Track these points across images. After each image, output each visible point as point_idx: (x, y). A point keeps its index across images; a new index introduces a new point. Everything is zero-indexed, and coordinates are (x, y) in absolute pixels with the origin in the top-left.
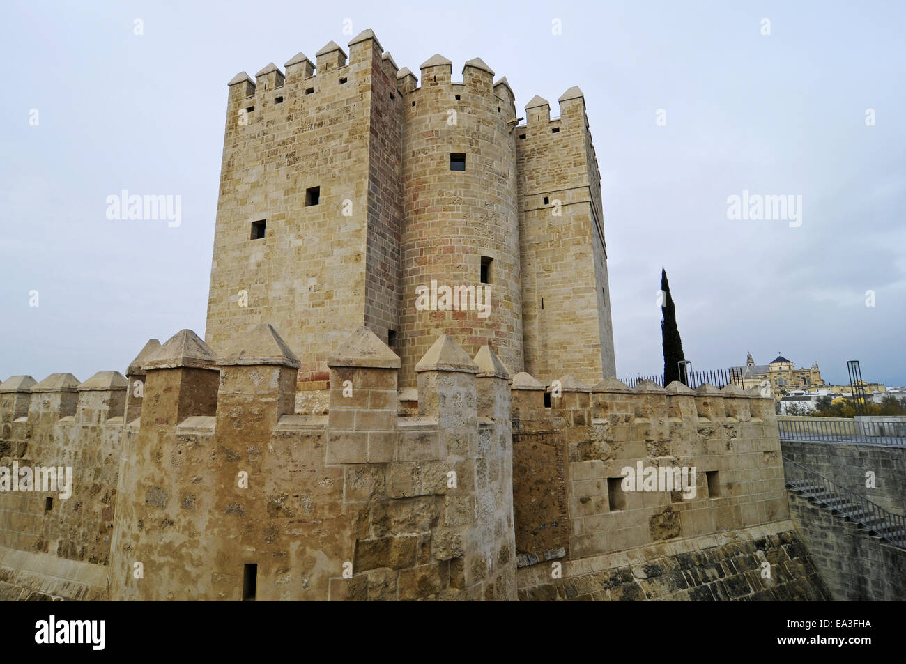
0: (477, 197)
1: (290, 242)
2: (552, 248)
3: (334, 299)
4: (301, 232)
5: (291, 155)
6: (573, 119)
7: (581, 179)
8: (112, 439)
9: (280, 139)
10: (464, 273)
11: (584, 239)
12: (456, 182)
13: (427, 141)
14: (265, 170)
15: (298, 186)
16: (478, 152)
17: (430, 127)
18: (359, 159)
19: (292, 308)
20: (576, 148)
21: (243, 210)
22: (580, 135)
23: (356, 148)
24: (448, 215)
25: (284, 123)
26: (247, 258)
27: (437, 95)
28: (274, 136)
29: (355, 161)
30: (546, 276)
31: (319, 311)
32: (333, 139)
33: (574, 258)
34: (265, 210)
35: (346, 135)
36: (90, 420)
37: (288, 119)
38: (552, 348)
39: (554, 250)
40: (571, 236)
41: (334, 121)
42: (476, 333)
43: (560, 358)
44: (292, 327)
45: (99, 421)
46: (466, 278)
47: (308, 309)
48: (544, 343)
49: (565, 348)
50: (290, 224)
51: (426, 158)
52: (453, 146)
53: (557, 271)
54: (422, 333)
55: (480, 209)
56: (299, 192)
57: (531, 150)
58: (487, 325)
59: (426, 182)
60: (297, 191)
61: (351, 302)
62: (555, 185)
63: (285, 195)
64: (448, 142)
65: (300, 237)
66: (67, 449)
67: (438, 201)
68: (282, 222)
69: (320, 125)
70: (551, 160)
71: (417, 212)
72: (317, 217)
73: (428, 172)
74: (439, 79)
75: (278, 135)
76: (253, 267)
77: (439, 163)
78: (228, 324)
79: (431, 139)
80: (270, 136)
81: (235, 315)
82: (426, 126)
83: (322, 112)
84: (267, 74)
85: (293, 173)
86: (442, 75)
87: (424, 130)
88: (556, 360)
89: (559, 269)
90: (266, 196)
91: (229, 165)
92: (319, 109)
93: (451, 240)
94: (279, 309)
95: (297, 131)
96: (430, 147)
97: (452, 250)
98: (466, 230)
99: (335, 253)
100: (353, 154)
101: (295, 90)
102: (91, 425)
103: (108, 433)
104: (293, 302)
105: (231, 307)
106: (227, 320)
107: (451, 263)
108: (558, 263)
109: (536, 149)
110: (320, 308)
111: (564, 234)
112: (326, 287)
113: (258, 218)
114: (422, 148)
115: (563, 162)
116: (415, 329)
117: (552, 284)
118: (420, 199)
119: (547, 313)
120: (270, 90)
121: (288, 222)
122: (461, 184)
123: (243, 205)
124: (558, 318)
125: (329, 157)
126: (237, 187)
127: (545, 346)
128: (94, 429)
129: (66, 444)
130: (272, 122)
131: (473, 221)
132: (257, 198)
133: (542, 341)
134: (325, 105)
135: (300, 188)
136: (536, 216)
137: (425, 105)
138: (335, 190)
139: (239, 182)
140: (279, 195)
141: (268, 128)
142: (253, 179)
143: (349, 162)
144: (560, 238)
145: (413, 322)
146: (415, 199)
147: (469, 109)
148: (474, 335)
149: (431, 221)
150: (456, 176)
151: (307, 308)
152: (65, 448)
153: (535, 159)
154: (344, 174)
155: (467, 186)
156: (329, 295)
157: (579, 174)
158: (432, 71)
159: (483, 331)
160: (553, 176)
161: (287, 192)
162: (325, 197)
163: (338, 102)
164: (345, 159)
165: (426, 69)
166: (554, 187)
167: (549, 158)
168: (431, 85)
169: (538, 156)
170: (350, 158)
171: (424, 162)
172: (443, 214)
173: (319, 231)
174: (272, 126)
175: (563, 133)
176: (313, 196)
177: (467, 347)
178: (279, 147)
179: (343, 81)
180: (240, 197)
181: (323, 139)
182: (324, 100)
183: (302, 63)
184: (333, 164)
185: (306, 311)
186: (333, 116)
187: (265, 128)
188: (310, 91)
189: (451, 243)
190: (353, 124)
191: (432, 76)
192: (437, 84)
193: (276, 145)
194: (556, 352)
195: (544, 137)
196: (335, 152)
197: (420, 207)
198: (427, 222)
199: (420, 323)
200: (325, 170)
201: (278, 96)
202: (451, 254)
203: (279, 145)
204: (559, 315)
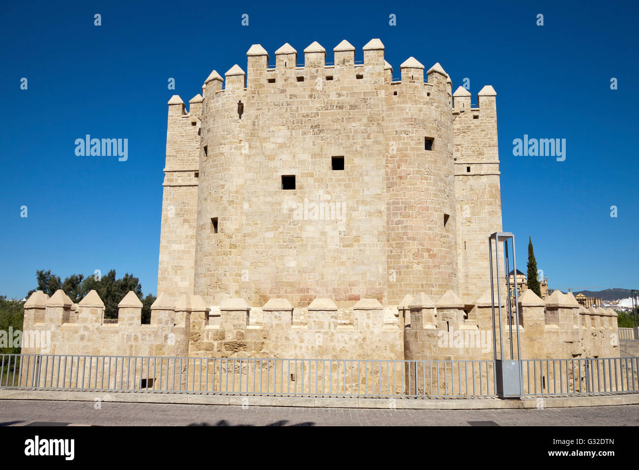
0: (441, 171)
1: (319, 196)
2: (473, 205)
3: (361, 242)
4: (329, 189)
5: (316, 127)
6: (488, 111)
7: (494, 157)
8: (344, 338)
9: (304, 112)
10: (435, 226)
11: (495, 201)
12: (429, 159)
13: (408, 125)
14: (292, 135)
15: (324, 153)
16: (441, 137)
17: (410, 114)
18: (377, 141)
19: (325, 246)
20: (491, 133)
21: (272, 164)
22: (494, 124)
23: (374, 132)
24: (424, 183)
25: (307, 99)
26: (280, 204)
27: (414, 90)
28: (298, 108)
29: (374, 142)
30: (468, 226)
31: (349, 250)
32: (354, 121)
33: (488, 214)
34: (294, 167)
35: (365, 120)
36: (322, 327)
37: (311, 96)
38: (471, 278)
39: (473, 207)
40: (486, 198)
41: (353, 107)
42: (442, 268)
43: (477, 285)
44: (326, 261)
45: (330, 328)
46: (436, 229)
47: (340, 249)
48: (466, 274)
49: (481, 278)
50: (318, 182)
51: (407, 137)
52: (426, 132)
53: (476, 223)
54: (407, 267)
55: (443, 180)
56: (325, 157)
57: (458, 129)
58: (447, 263)
59: (408, 157)
60: (324, 156)
61: (375, 246)
62: (475, 158)
63: (312, 158)
64: (422, 128)
65: (328, 193)
66: (304, 345)
67: (417, 172)
68: (311, 180)
69: (341, 107)
70: (472, 139)
71: (401, 177)
72: (343, 180)
73: (409, 149)
74: (416, 79)
75: (301, 108)
76: (285, 212)
77: (416, 144)
78: (264, 254)
79: (411, 124)
80: (294, 108)
81: (271, 247)
82: (407, 113)
83: (342, 98)
84: (287, 54)
85: (319, 141)
86: (417, 76)
87: (405, 116)
88: (474, 286)
89: (477, 221)
90: (294, 156)
91: (254, 125)
92: (339, 95)
93: (426, 201)
94: (313, 247)
95: (320, 108)
96: (410, 130)
97: (427, 209)
98: (436, 195)
99: (360, 209)
100: (372, 136)
101: (315, 74)
102: (323, 331)
103: (340, 335)
104: (326, 241)
105: (266, 242)
106: (264, 251)
107: (427, 219)
108: (476, 217)
109: (461, 129)
110: (349, 248)
111: (481, 196)
112: (354, 233)
113: (288, 173)
114: (404, 129)
115: (481, 142)
116: (401, 264)
117: (472, 231)
118: (403, 168)
119: (468, 253)
120: (291, 68)
121: (317, 180)
122: (432, 161)
123: (272, 160)
124: (476, 257)
125: (351, 135)
126: (264, 145)
127: (467, 276)
128: (326, 333)
129: (302, 341)
130: (295, 96)
131: (439, 188)
132: (286, 156)
133: (465, 273)
134: (344, 92)
135: (326, 155)
136: (460, 179)
137: (405, 96)
138: (357, 161)
139: (265, 139)
140: (306, 157)
141: (290, 100)
142: (280, 141)
143: (369, 142)
144: (478, 198)
145: (400, 259)
146: (399, 168)
147: (435, 104)
148: (441, 270)
149: (412, 187)
150: (428, 154)
151: (338, 247)
152: (301, 344)
153: (460, 136)
154: (365, 150)
155: (435, 162)
156: (357, 239)
157: (493, 153)
158: (410, 71)
159: (446, 267)
160: (473, 151)
161: (314, 156)
162: (349, 166)
163: (357, 93)
164: (365, 139)
165: (406, 69)
166: (474, 160)
167: (471, 137)
168: (410, 82)
169: (462, 135)
170: (369, 139)
171: (405, 141)
172: (421, 182)
173: (346, 191)
174: (294, 99)
175: (481, 120)
176: (338, 163)
177: (437, 278)
178: (304, 118)
179: (359, 77)
180: (268, 153)
181: (344, 119)
182: (343, 88)
183: (320, 54)
184: (355, 141)
185: (338, 249)
186: (352, 103)
187: (288, 99)
188: (330, 78)
189: (426, 203)
190: (370, 113)
191: (410, 75)
192: (414, 82)
193: (301, 116)
194: (475, 281)
195: (467, 121)
196: (356, 132)
197: (403, 174)
198: (409, 187)
199: (405, 260)
200: (348, 144)
201: (299, 76)
202: (426, 212)
203: (303, 116)
204: (477, 254)
